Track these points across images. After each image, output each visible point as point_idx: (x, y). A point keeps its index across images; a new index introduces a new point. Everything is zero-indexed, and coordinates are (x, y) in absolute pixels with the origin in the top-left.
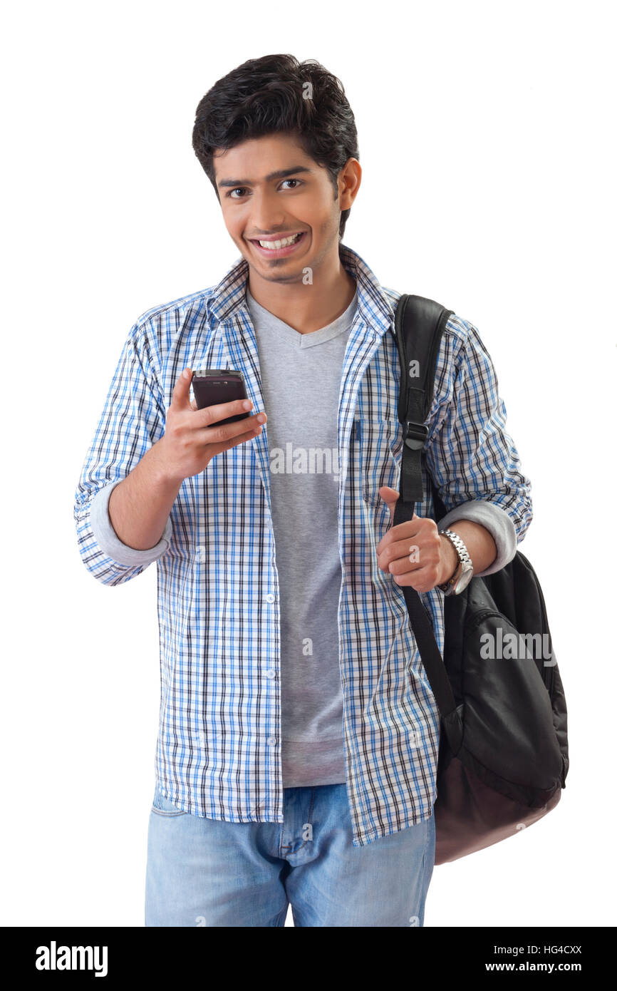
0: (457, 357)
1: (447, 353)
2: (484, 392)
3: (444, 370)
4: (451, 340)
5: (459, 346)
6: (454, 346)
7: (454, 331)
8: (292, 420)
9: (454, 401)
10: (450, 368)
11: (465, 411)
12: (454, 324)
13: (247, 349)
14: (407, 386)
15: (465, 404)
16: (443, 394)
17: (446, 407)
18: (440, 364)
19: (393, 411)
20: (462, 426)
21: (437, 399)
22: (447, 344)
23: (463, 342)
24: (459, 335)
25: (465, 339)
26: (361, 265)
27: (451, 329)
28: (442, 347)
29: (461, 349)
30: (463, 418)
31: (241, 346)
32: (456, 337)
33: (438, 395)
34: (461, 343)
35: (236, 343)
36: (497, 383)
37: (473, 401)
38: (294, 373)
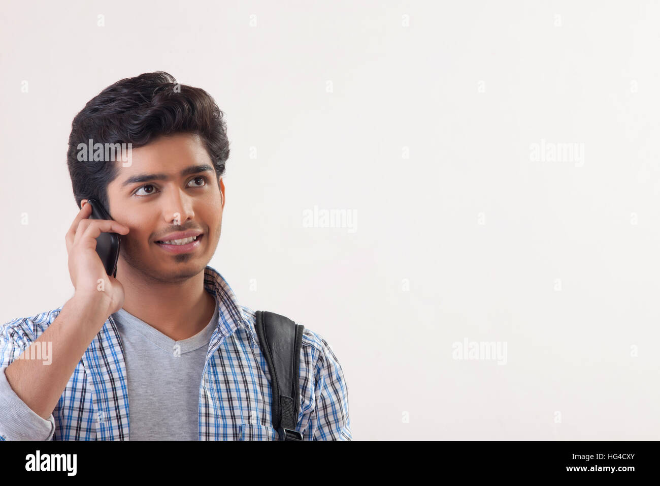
0: (316, 366)
1: (307, 363)
2: (339, 400)
3: (306, 379)
4: (310, 351)
5: (317, 356)
6: (313, 356)
7: (310, 342)
8: (172, 426)
9: (316, 410)
10: (311, 378)
11: (323, 421)
12: (308, 337)
13: (104, 357)
14: (278, 393)
15: (323, 414)
16: (307, 402)
17: (308, 416)
18: (303, 374)
19: (268, 417)
20: (322, 435)
21: (302, 407)
22: (306, 355)
23: (320, 351)
24: (316, 345)
25: (321, 349)
26: (219, 280)
27: (307, 341)
28: (302, 357)
29: (319, 358)
30: (322, 428)
31: (99, 353)
32: (313, 348)
33: (303, 403)
34: (318, 353)
35: (93, 350)
36: (347, 393)
37: (329, 410)
38: (171, 378)
